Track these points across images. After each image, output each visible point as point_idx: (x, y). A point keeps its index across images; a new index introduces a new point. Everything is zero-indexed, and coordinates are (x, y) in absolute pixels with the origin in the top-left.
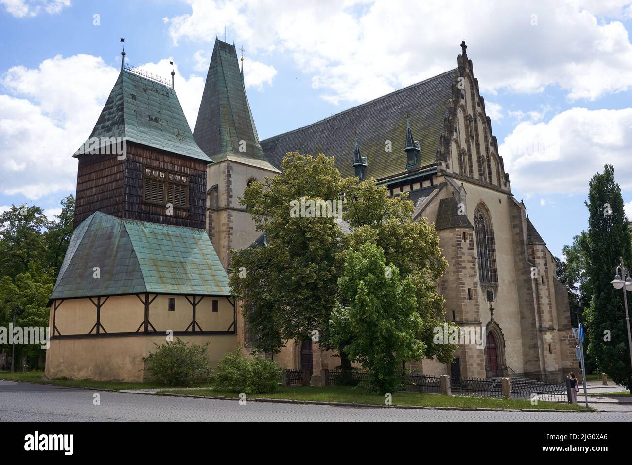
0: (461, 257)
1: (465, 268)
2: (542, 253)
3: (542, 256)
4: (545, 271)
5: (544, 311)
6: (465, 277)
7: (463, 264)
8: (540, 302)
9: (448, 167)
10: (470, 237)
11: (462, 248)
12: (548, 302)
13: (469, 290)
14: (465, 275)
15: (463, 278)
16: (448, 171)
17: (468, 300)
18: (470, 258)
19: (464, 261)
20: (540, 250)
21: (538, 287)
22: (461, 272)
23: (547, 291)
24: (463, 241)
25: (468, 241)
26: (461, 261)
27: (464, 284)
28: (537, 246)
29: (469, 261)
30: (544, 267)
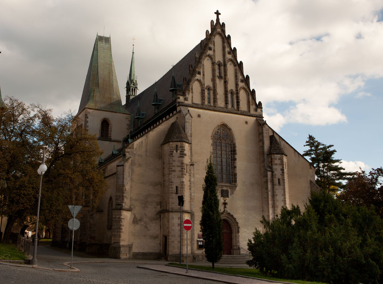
0: (172, 163)
1: (174, 171)
2: (280, 160)
3: (280, 163)
4: (281, 174)
5: (278, 206)
6: (174, 178)
7: (173, 168)
8: (275, 199)
9: (186, 99)
10: (181, 149)
11: (174, 156)
12: (283, 199)
13: (177, 187)
14: (174, 176)
15: (172, 178)
16: (186, 102)
17: (175, 194)
18: (179, 164)
19: (174, 166)
20: (278, 158)
21: (274, 187)
22: (171, 174)
23: (283, 191)
24: (175, 151)
25: (179, 151)
26: (173, 166)
27: (173, 183)
28: (276, 155)
29: (178, 166)
30: (281, 172)
